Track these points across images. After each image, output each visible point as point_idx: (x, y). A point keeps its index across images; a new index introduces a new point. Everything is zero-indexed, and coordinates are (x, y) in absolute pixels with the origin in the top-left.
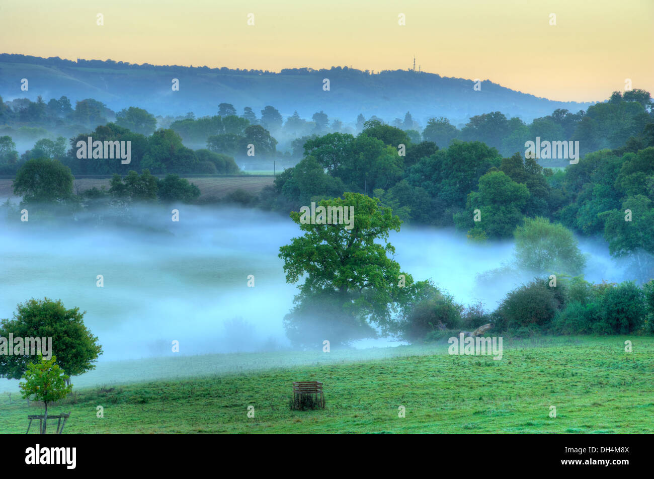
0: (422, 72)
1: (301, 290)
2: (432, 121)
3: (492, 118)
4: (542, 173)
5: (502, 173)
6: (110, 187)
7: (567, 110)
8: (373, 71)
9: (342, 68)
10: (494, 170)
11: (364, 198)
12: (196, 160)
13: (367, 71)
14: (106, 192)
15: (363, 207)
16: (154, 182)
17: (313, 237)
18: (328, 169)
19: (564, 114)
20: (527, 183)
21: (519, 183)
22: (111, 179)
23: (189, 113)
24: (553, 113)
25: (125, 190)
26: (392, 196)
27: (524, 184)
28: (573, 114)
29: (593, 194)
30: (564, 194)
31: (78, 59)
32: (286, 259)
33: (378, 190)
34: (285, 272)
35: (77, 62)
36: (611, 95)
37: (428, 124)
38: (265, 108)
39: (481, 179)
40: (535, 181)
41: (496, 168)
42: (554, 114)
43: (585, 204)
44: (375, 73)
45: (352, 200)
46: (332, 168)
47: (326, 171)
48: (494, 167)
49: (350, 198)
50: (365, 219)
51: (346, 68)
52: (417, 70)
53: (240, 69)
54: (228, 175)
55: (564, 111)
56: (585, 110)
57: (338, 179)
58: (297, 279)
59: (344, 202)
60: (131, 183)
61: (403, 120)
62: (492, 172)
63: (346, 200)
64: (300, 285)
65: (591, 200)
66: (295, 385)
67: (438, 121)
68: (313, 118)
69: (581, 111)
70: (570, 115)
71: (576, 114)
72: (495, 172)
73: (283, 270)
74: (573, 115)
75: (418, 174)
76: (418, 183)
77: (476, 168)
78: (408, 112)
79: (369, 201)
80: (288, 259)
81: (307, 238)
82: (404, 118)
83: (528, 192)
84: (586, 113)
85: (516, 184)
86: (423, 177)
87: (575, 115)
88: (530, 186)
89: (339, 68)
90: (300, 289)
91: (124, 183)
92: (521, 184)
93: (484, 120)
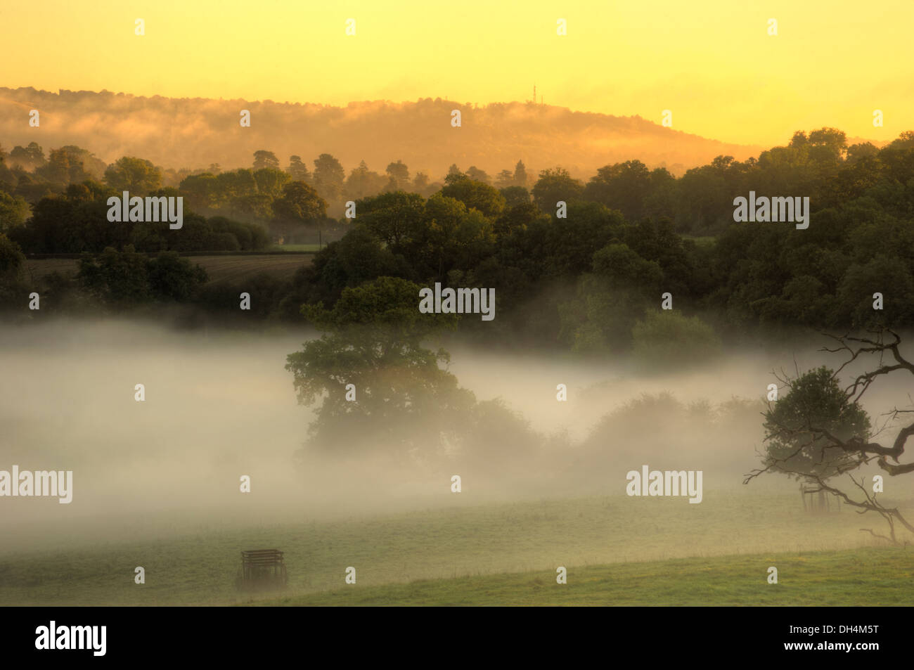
0: (545, 105)
1: (318, 416)
2: (545, 174)
3: (629, 169)
4: (682, 247)
5: (625, 246)
6: (78, 271)
7: (732, 158)
8: (476, 104)
9: (434, 100)
10: (616, 242)
11: (406, 284)
12: (209, 231)
13: (468, 104)
14: (74, 278)
15: (404, 298)
16: (141, 262)
17: (333, 340)
18: (388, 243)
19: (728, 162)
20: (660, 261)
21: (648, 260)
22: (80, 260)
23: (212, 165)
24: (713, 161)
25: (100, 275)
26: (473, 280)
27: (655, 261)
28: (741, 162)
29: (750, 275)
30: (711, 275)
31: (60, 90)
32: (295, 371)
33: (455, 271)
34: (296, 390)
35: (58, 94)
36: (792, 136)
37: (540, 178)
38: (320, 156)
39: (595, 255)
40: (672, 257)
41: (618, 240)
42: (714, 163)
43: (738, 290)
44: (480, 106)
45: (389, 288)
46: (394, 242)
47: (384, 245)
48: (615, 239)
49: (387, 285)
50: (406, 315)
51: (439, 100)
52: (538, 101)
53: (290, 103)
54: (256, 251)
55: (728, 159)
56: (757, 156)
57: (400, 256)
58: (314, 400)
59: (377, 290)
60: (107, 266)
61: (514, 173)
62: (612, 245)
63: (381, 288)
64: (317, 408)
65: (746, 283)
66: (245, 556)
67: (553, 173)
68: (387, 170)
69: (752, 159)
70: (736, 164)
71: (744, 162)
72: (616, 246)
73: (293, 386)
74: (740, 164)
75: (511, 249)
76: (511, 262)
77: (593, 240)
78: (521, 161)
79: (413, 289)
80: (299, 371)
81: (326, 343)
82: (515, 169)
83: (661, 273)
84: (758, 161)
85: (644, 261)
86: (520, 253)
87: (742, 164)
88: (665, 265)
89: (429, 100)
90: (317, 414)
91: (97, 265)
92: (651, 261)
93: (617, 173)
